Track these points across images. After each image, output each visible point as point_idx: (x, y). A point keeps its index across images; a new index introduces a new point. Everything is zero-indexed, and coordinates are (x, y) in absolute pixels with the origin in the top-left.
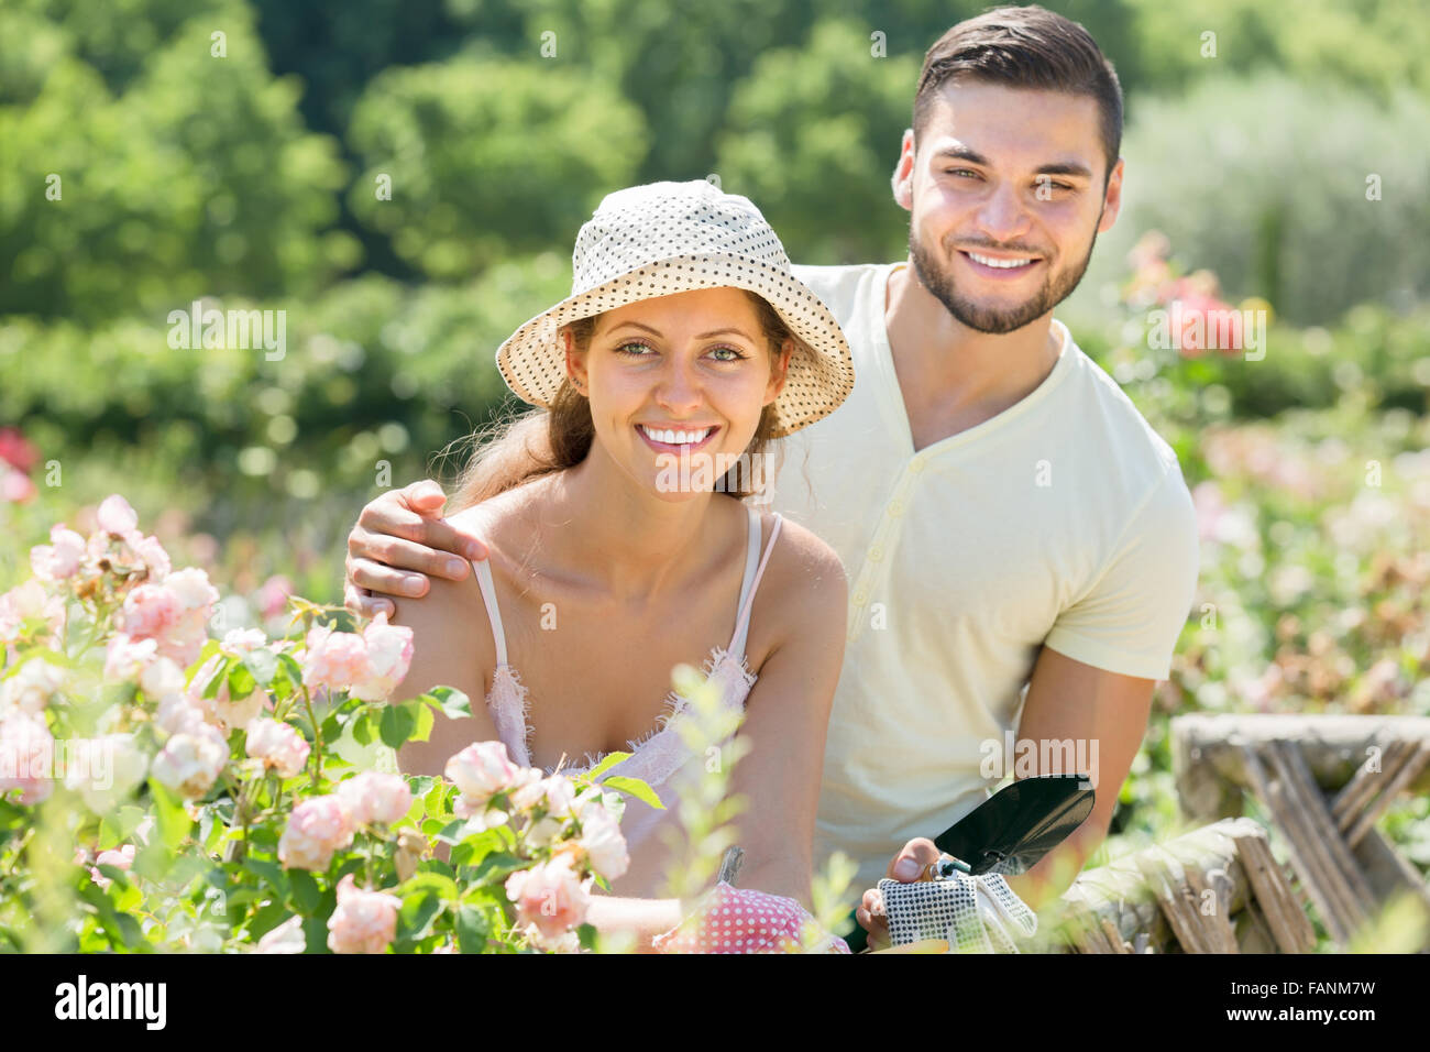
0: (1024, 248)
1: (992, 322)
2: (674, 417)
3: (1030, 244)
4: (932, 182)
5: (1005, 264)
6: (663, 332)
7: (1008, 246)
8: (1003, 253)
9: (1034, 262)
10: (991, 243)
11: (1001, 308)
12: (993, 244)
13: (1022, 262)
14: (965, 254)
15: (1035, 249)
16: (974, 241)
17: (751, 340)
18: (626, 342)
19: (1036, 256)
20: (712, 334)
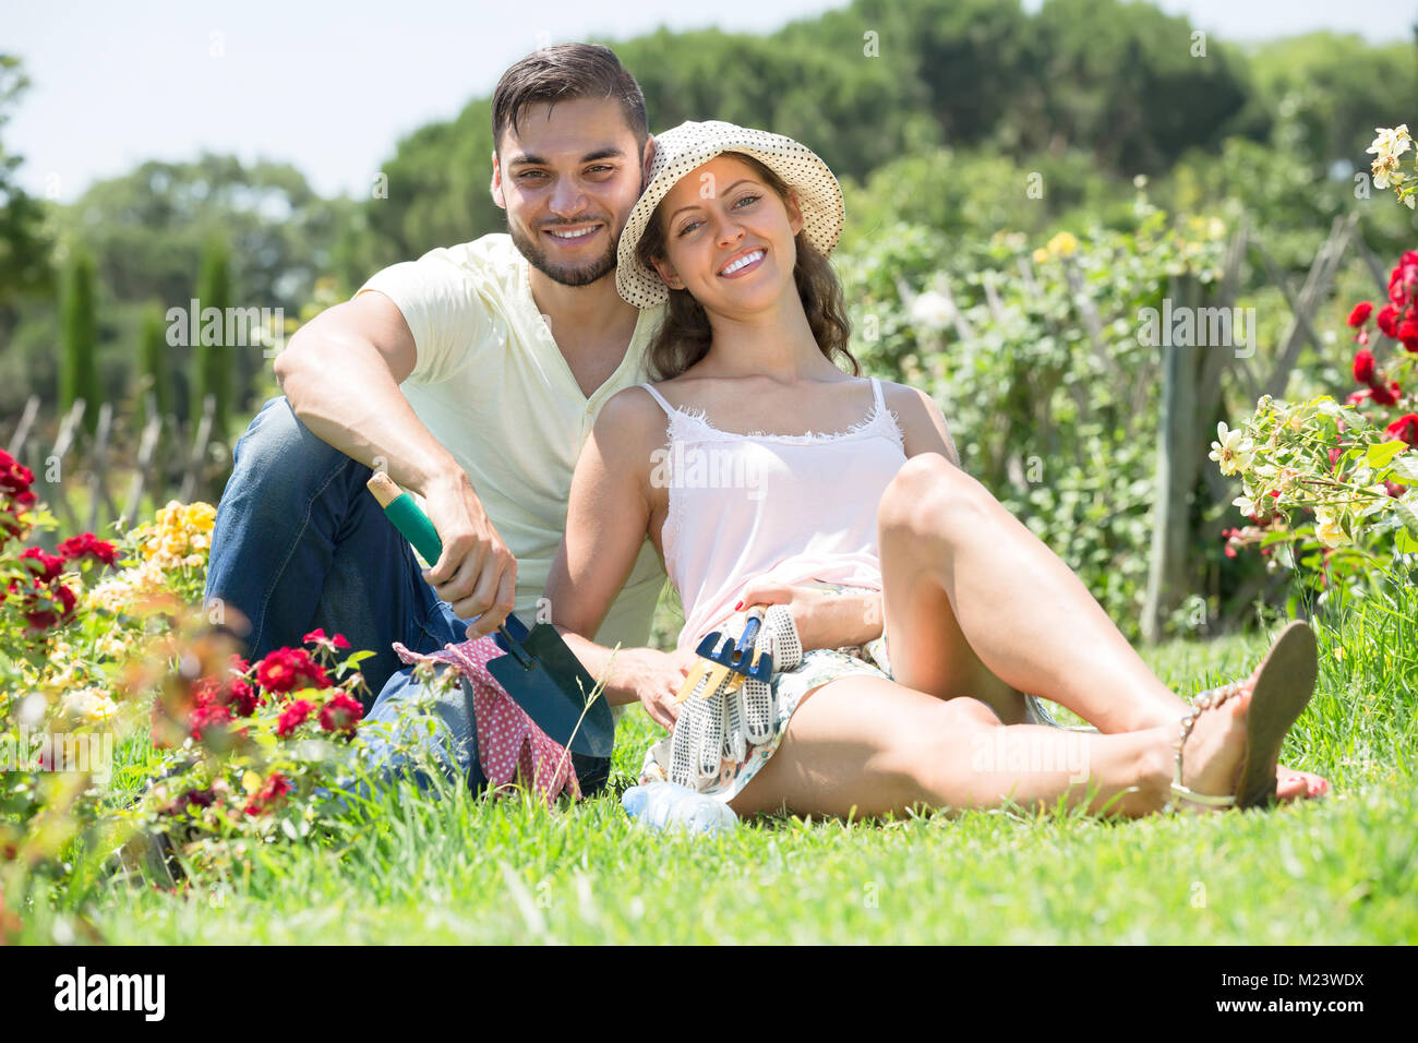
0: (587, 218)
1: (577, 278)
3: (592, 215)
4: (512, 185)
5: (577, 234)
7: (575, 220)
8: (574, 226)
9: (599, 227)
10: (561, 221)
11: (582, 266)
12: (565, 221)
13: (589, 230)
14: (548, 232)
15: (595, 218)
16: (552, 222)
19: (598, 223)
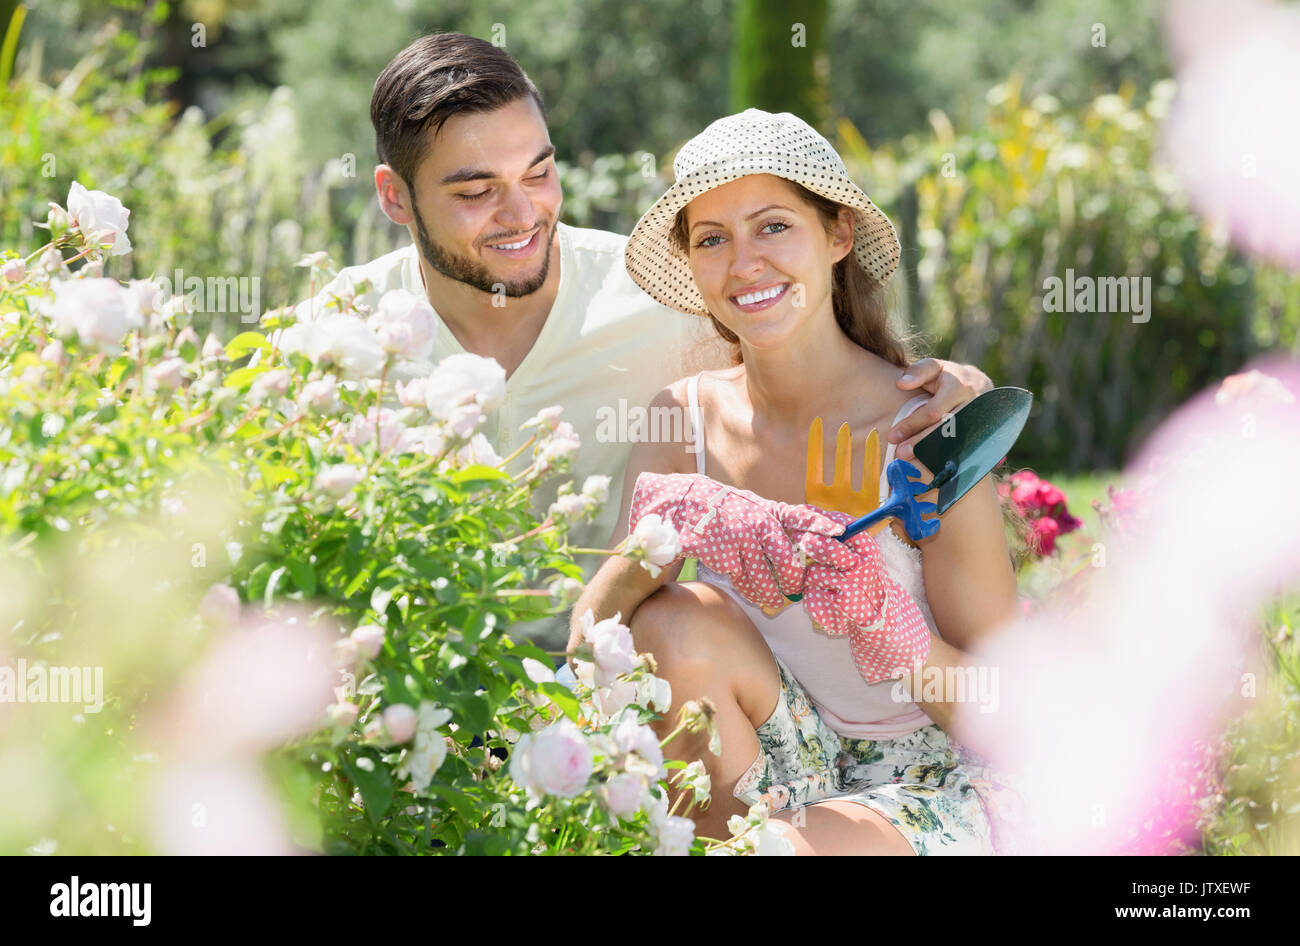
2: (747, 282)
6: (723, 222)
17: (792, 211)
18: (705, 237)
20: (756, 214)
